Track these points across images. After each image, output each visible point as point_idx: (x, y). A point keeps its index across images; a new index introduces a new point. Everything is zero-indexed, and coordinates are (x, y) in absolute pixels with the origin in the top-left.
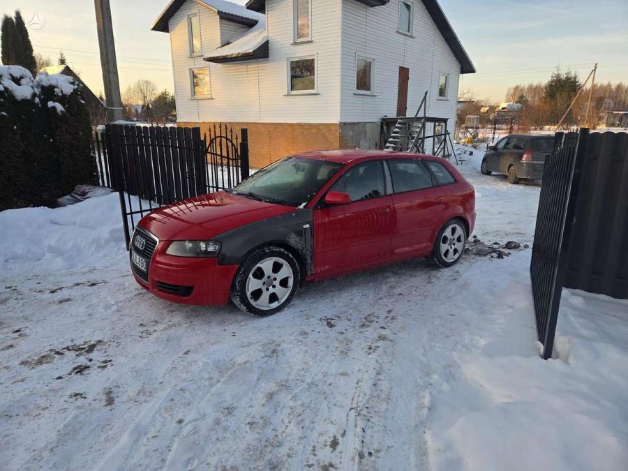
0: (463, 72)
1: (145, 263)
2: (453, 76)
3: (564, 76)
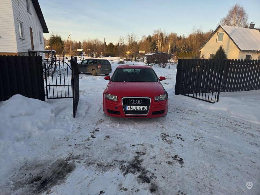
0: (44, 32)
1: (145, 108)
2: (42, 33)
3: (55, 36)
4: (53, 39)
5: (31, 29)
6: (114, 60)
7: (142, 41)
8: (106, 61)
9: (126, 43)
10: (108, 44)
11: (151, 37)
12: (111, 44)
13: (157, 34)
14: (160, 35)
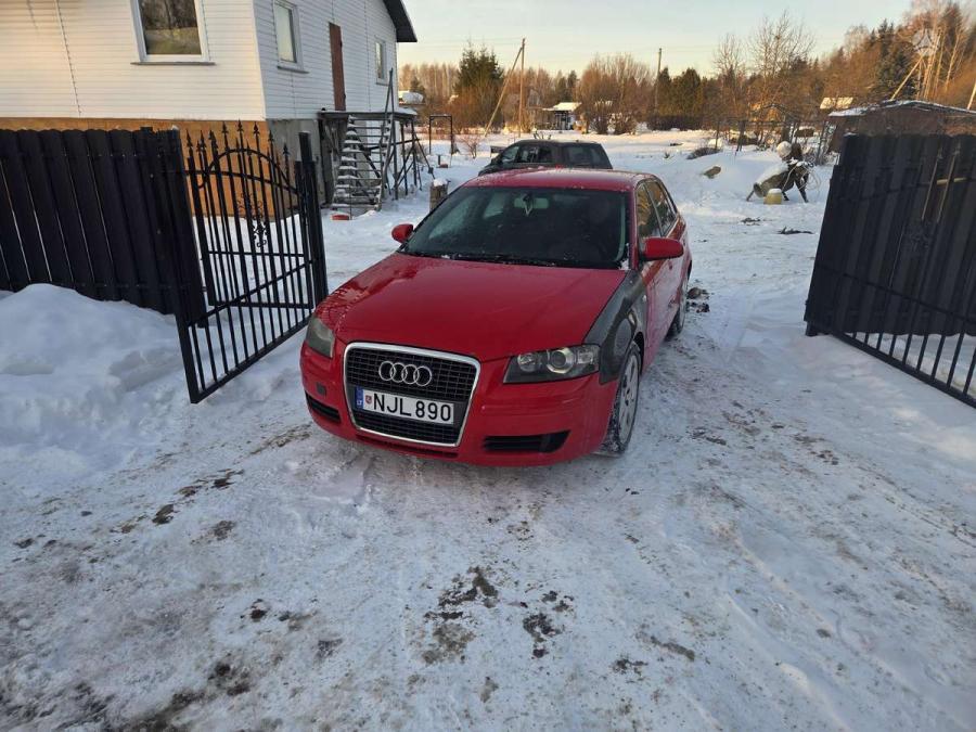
0: (400, 39)
1: (446, 409)
2: (388, 46)
3: (478, 55)
4: (470, 65)
5: (335, 31)
6: (685, 144)
7: (844, 50)
8: (593, 151)
9: (750, 62)
10: (675, 72)
11: (891, 29)
12: (691, 74)
13: (928, 13)
14: (945, 18)
